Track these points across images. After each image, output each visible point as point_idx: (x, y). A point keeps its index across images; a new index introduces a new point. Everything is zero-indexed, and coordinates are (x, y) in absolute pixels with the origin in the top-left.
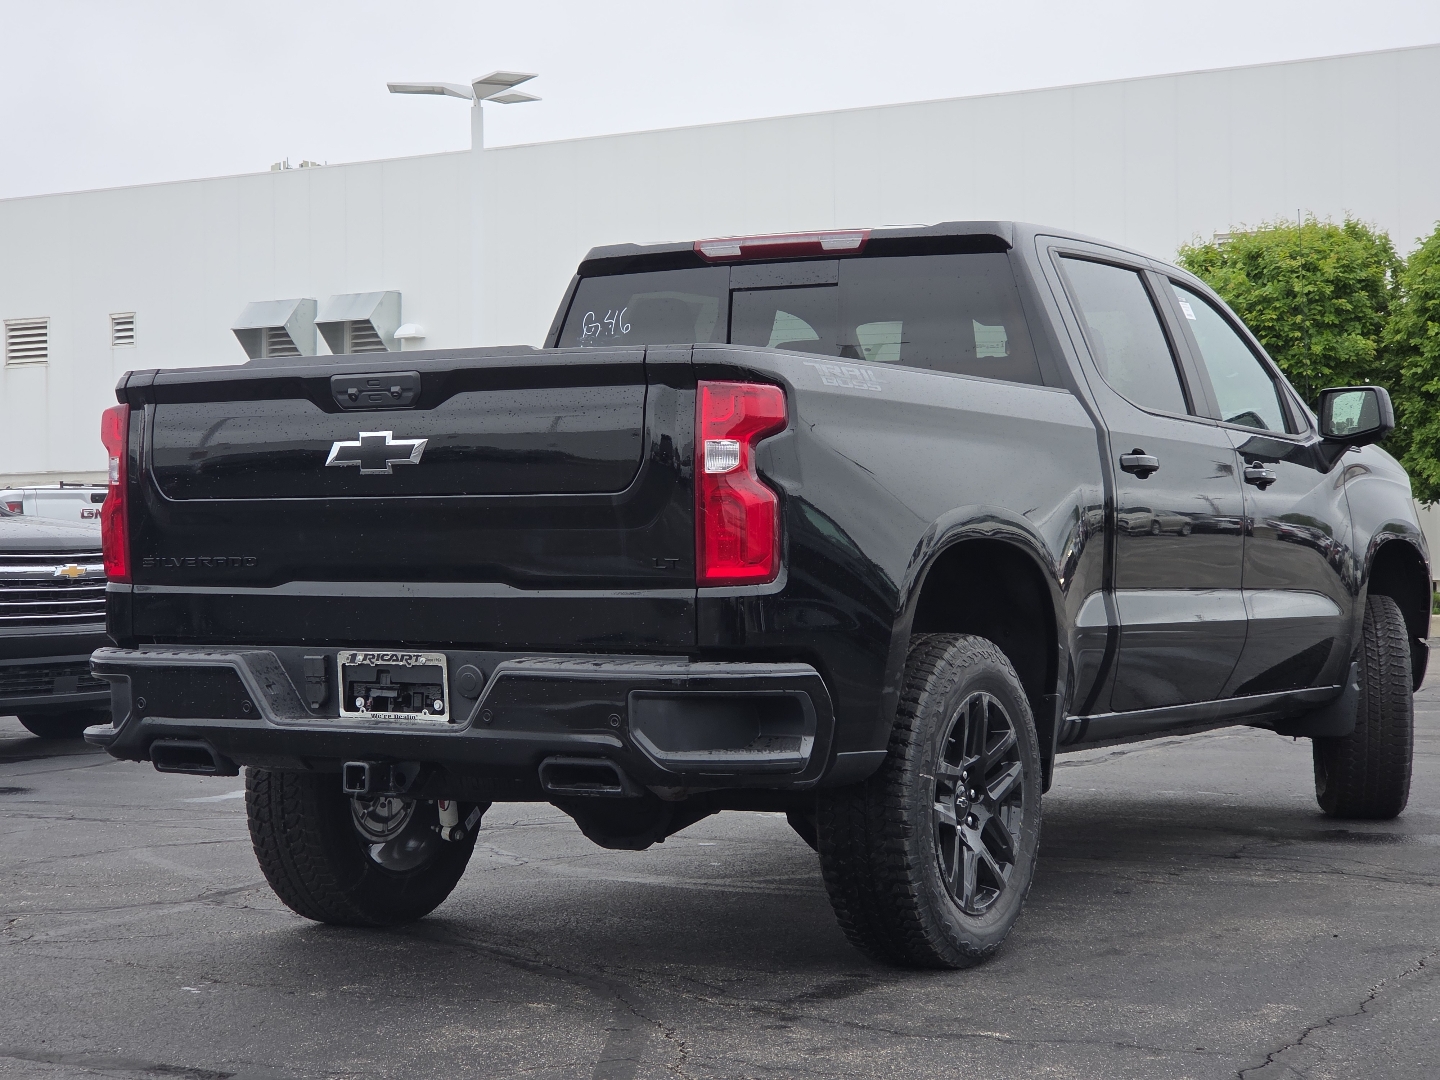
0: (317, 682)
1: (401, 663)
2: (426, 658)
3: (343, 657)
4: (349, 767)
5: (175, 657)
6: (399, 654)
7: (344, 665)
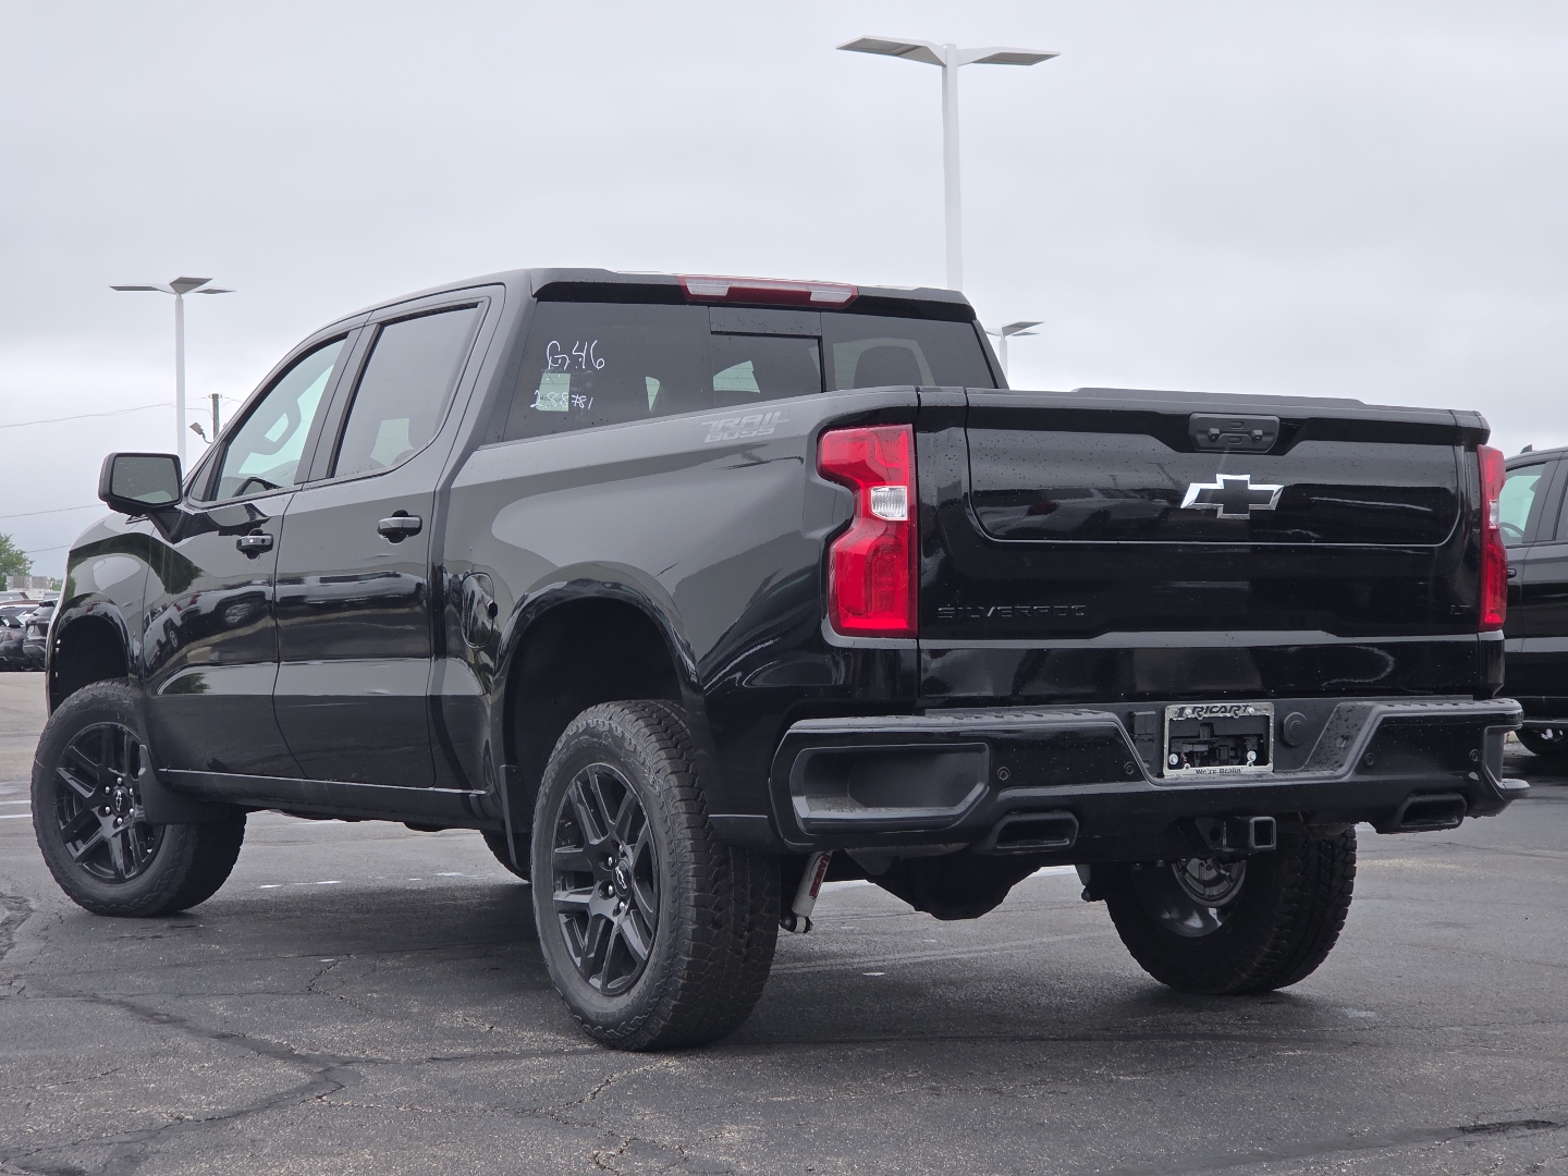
0: (1150, 740)
1: (1228, 715)
2: (1252, 708)
3: (1171, 711)
4: (1257, 823)
5: (1019, 719)
6: (1228, 705)
7: (1171, 720)
